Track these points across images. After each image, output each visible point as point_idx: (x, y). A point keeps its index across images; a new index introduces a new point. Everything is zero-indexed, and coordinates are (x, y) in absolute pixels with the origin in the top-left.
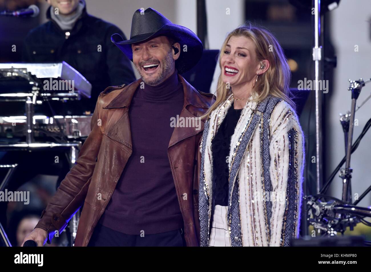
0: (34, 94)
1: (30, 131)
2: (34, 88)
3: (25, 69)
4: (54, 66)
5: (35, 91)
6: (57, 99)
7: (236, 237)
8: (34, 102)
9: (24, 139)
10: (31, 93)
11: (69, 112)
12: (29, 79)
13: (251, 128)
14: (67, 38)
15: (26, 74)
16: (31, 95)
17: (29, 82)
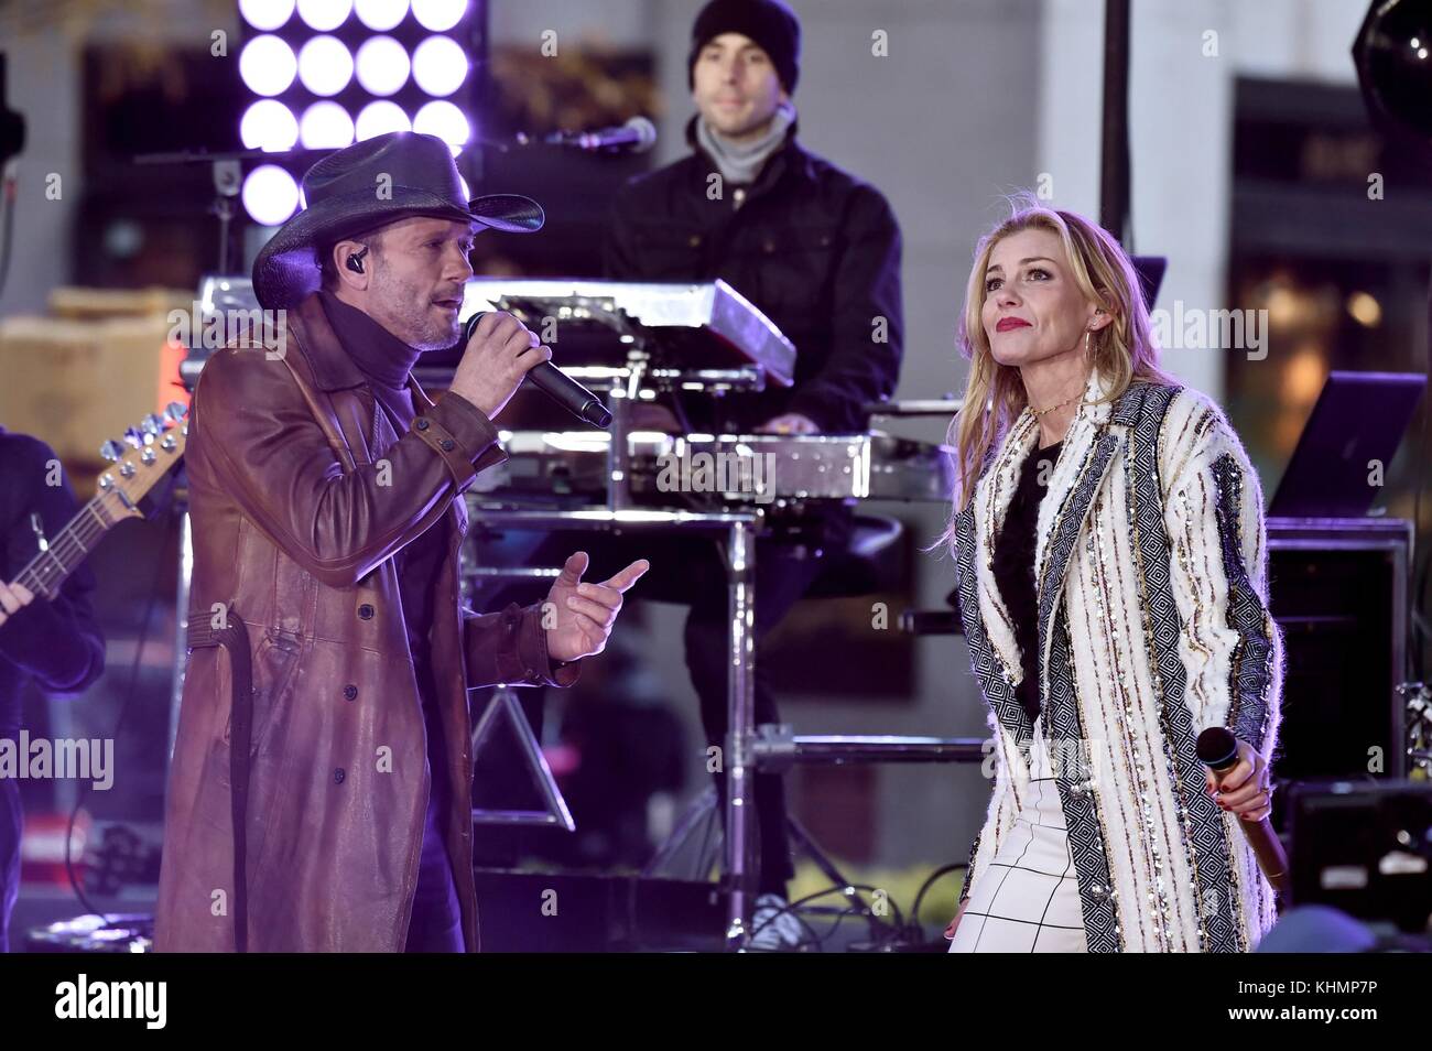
0: (632, 371)
1: (618, 476)
2: (634, 355)
3: (610, 299)
4: (692, 291)
5: (637, 361)
6: (698, 386)
7: (1073, 787)
8: (632, 395)
9: (599, 498)
10: (624, 366)
11: (729, 426)
12: (619, 328)
13: (1094, 473)
14: (737, 206)
15: (613, 312)
16: (624, 372)
17: (620, 335)
